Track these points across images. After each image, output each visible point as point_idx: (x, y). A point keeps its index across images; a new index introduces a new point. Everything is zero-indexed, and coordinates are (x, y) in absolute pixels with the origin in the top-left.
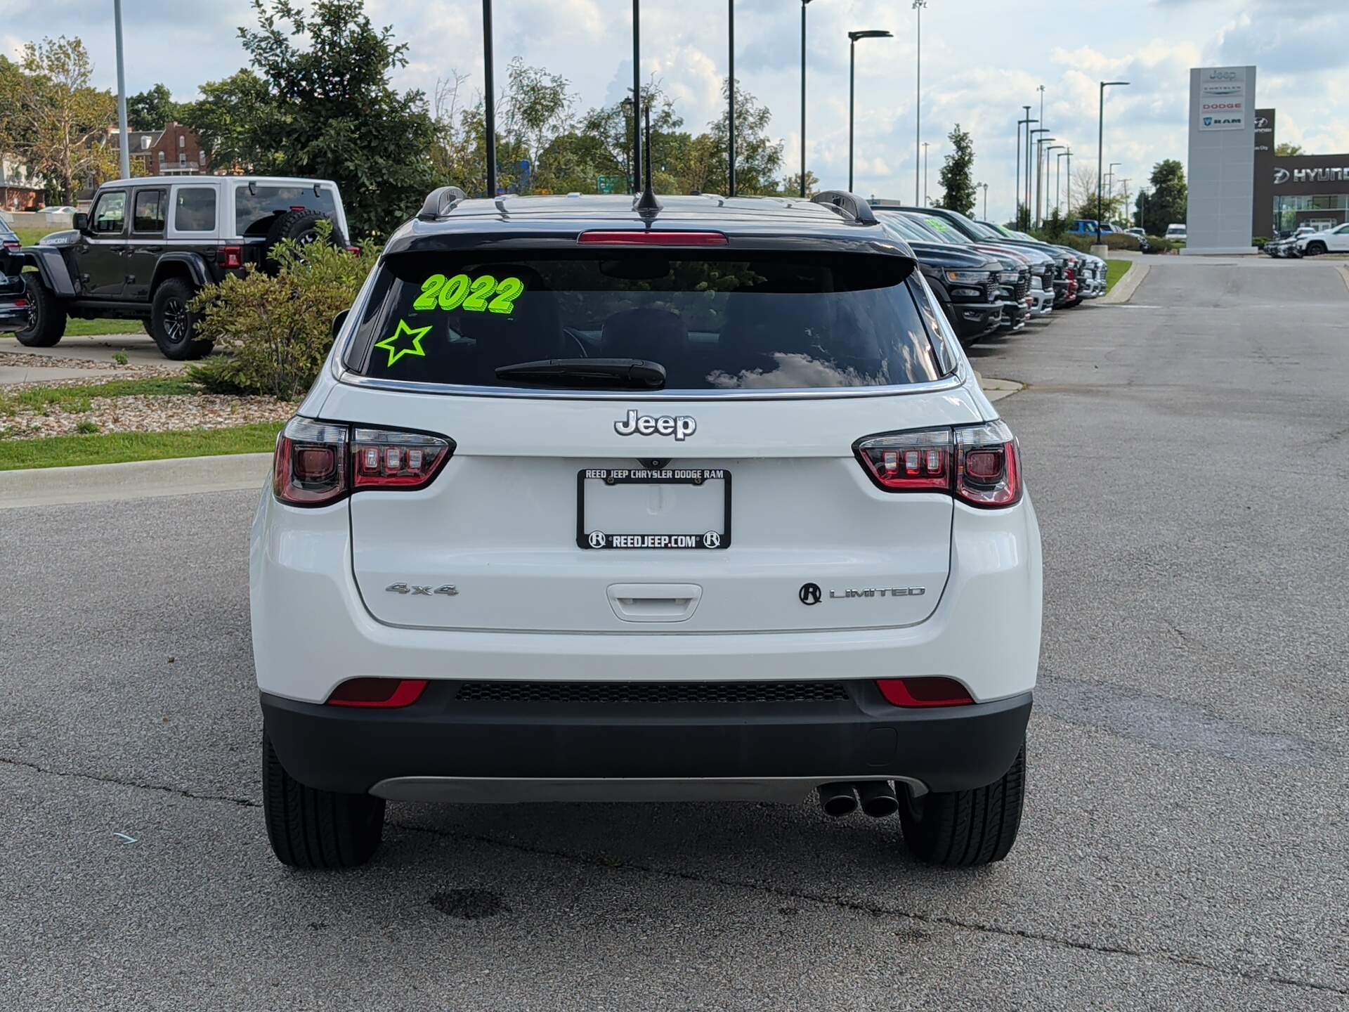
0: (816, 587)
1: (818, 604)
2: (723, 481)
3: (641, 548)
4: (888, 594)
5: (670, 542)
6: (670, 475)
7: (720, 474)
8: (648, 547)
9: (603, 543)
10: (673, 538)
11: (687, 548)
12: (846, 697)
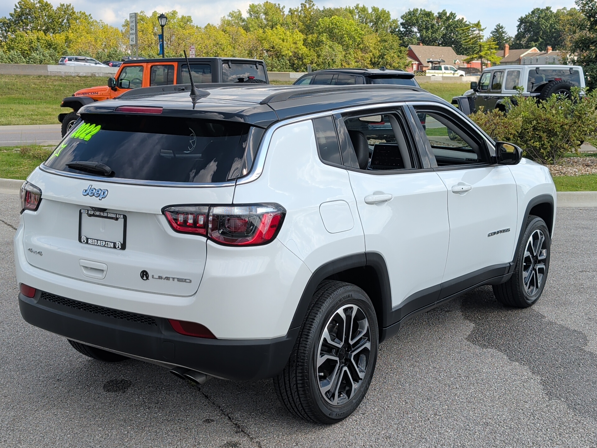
0: (147, 273)
1: (148, 280)
2: (123, 219)
3: (97, 245)
4: (176, 280)
5: (105, 244)
6: (106, 215)
7: (122, 216)
8: (98, 245)
9: (85, 241)
10: (107, 242)
11: (110, 247)
12: (156, 325)
